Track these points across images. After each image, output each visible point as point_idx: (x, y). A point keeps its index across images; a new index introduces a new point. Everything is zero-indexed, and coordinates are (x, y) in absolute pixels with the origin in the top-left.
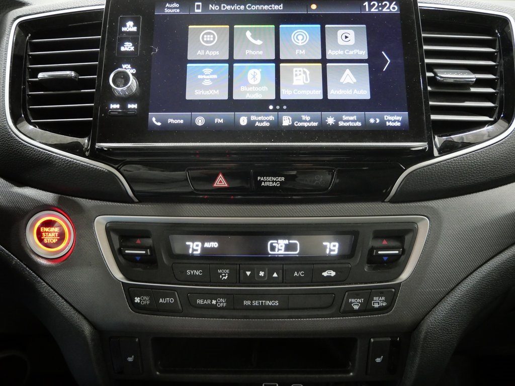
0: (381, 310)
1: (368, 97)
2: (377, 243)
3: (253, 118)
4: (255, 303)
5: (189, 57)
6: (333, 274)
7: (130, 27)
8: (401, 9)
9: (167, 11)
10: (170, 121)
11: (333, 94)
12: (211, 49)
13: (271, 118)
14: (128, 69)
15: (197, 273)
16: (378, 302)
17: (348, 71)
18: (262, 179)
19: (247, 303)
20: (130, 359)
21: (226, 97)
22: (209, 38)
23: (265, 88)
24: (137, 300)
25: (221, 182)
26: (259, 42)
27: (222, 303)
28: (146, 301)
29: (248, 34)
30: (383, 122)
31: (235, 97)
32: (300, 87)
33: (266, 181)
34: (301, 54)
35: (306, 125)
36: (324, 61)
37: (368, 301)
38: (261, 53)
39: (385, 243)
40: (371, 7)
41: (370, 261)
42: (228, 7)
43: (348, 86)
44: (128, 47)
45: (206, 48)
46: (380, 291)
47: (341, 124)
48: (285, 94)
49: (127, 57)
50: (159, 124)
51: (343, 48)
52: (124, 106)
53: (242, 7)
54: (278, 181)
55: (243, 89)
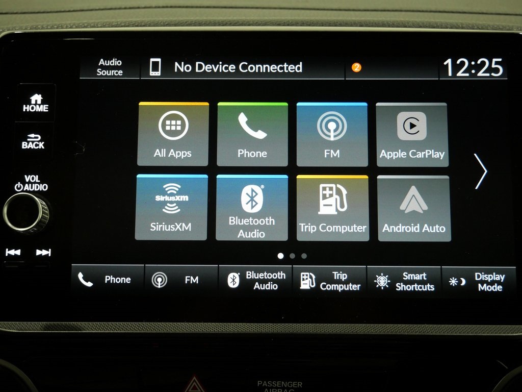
1: (448, 239)
3: (250, 275)
5: (141, 162)
7: (37, 103)
9: (100, 72)
10: (109, 278)
11: (390, 231)
12: (177, 146)
13: (281, 275)
14: (32, 184)
17: (413, 190)
18: (265, 384)
21: (203, 237)
22: (174, 125)
23: (270, 221)
25: (195, 388)
26: (260, 135)
29: (242, 119)
30: (472, 284)
31: (220, 237)
32: (329, 219)
33: (272, 388)
34: (333, 156)
35: (340, 288)
36: (373, 170)
38: (263, 154)
40: (457, 68)
42: (207, 68)
43: (414, 218)
44: (33, 142)
45: (169, 145)
47: (400, 287)
48: (307, 230)
49: (33, 162)
50: (89, 284)
51: (407, 146)
52: (28, 252)
53: (232, 68)
54: (292, 388)
55: (233, 221)
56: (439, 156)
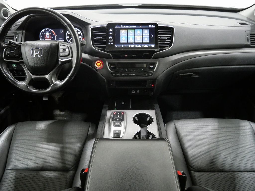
0: (151, 76)
1: (149, 42)
2: (150, 65)
3: (131, 46)
4: (131, 75)
5: (121, 35)
6: (143, 70)
7: (111, 30)
8: (155, 26)
9: (117, 27)
10: (118, 46)
11: (143, 42)
12: (124, 34)
13: (134, 46)
14: (111, 37)
15: (122, 70)
16: (150, 74)
17: (146, 38)
19: (130, 75)
20: (111, 84)
21: (127, 42)
22: (124, 32)
23: (133, 41)
24: (113, 74)
25: (126, 56)
26: (132, 33)
27: (126, 75)
28: (114, 74)
29: (130, 31)
30: (151, 46)
31: (128, 42)
32: (138, 40)
33: (133, 56)
34: (139, 35)
35: (139, 47)
36: (142, 36)
37: (149, 74)
38: (132, 34)
39: (151, 65)
40: (150, 26)
41: (149, 68)
42: (127, 26)
43: (146, 40)
44: (111, 34)
45: (123, 34)
46: (150, 73)
47: (145, 46)
48: (136, 42)
49: (111, 35)
50: (116, 47)
51: (146, 34)
52: (111, 44)
53: (129, 26)
54: (135, 56)
55: (129, 41)
56: (149, 35)
